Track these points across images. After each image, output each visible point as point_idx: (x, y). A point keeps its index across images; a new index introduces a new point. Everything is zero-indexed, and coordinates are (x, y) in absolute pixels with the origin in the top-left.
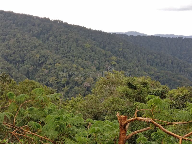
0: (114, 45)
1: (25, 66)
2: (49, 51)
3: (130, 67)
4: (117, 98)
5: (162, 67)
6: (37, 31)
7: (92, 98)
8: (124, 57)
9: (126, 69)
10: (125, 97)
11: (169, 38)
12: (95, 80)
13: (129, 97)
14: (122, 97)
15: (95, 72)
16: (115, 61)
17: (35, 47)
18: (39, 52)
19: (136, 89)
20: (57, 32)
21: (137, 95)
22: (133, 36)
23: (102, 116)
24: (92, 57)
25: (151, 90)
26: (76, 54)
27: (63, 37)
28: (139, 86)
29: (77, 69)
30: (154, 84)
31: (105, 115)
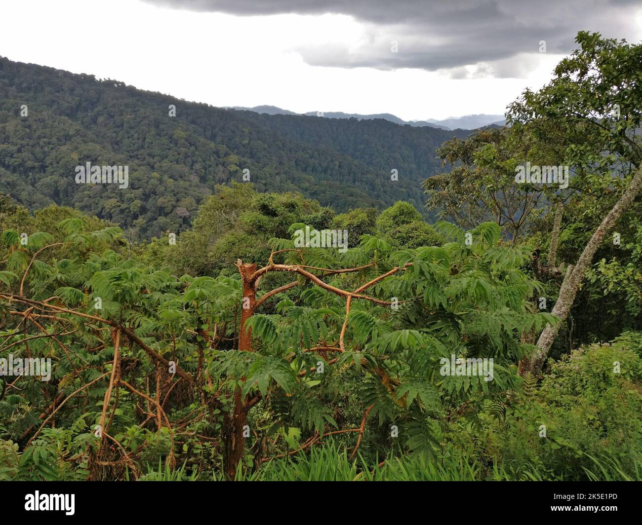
0: (233, 132)
1: (49, 178)
2: (98, 147)
3: (265, 174)
4: (242, 234)
5: (322, 175)
6: (68, 102)
7: (193, 238)
8: (252, 156)
9: (258, 180)
10: (257, 232)
11: (334, 120)
12: (199, 201)
13: (264, 231)
14: (251, 233)
15: (197, 186)
16: (236, 164)
17: (68, 138)
18: (76, 148)
19: (276, 215)
20: (114, 106)
21: (278, 226)
22: (267, 115)
23: (214, 271)
24: (189, 156)
25: (303, 217)
26: (156, 151)
27: (128, 117)
28: (281, 210)
29: (161, 181)
30: (308, 206)
31: (221, 268)
